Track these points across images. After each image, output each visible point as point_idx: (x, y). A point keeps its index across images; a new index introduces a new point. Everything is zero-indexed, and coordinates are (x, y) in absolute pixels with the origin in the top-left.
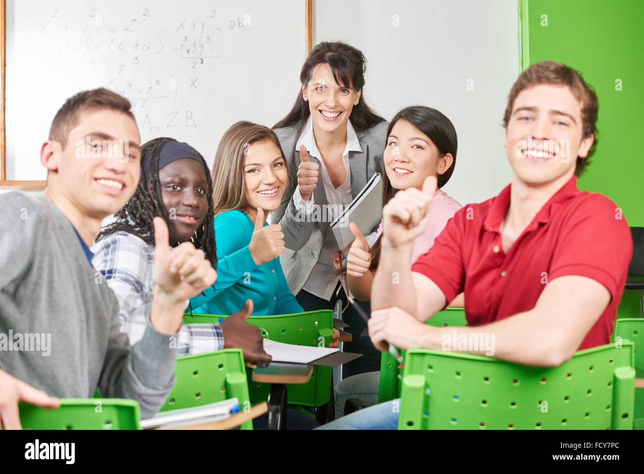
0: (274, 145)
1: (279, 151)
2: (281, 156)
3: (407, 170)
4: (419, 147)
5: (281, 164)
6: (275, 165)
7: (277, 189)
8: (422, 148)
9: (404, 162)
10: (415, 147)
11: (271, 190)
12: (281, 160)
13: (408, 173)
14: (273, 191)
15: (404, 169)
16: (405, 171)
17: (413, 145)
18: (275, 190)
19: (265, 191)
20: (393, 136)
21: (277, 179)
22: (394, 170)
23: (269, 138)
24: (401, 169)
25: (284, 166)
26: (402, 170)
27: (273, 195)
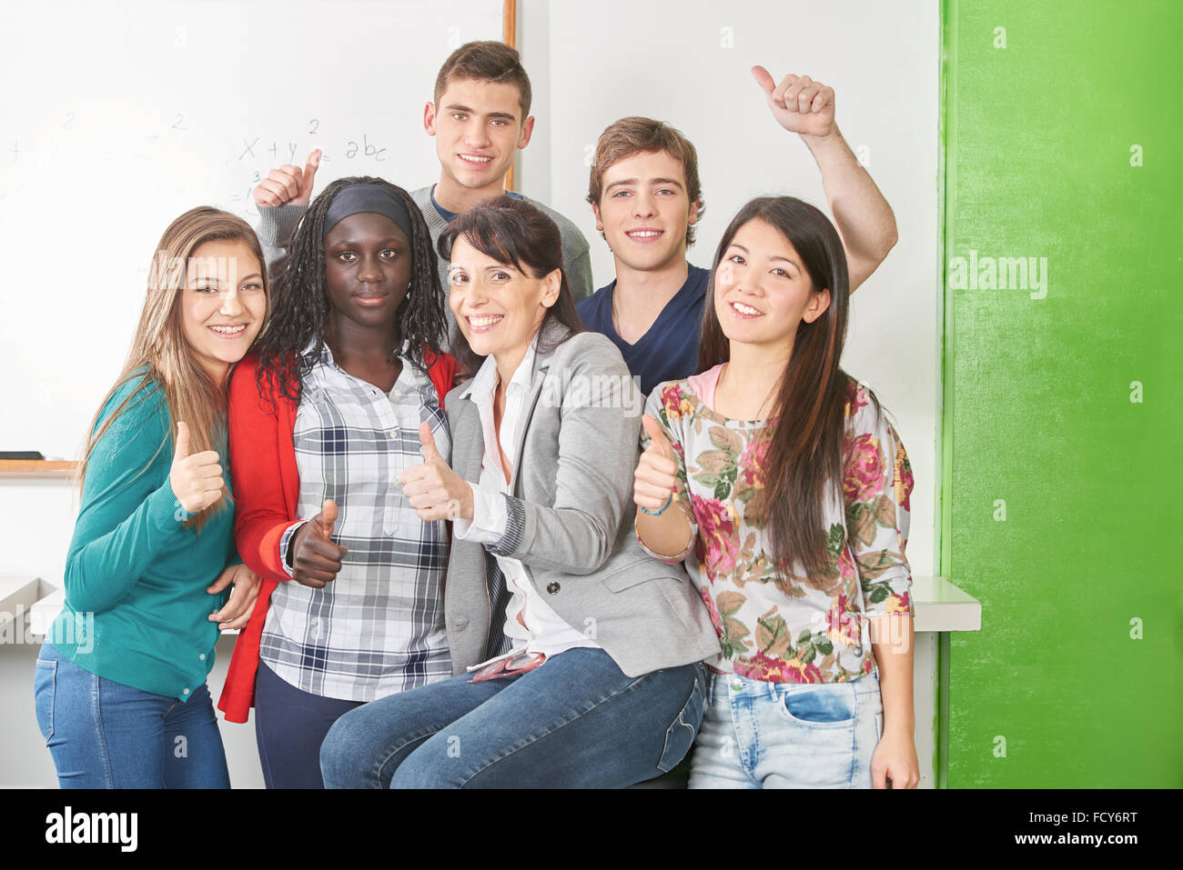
0: (251, 252)
1: (257, 263)
2: (260, 273)
3: (755, 309)
4: (782, 273)
5: (257, 286)
6: (248, 287)
7: (243, 327)
8: (788, 276)
9: (753, 295)
10: (776, 272)
11: (232, 327)
12: (258, 280)
13: (756, 316)
14: (235, 329)
15: (750, 306)
16: (752, 311)
17: (773, 267)
18: (239, 329)
19: (221, 326)
20: (735, 245)
21: (244, 310)
22: (732, 304)
23: (245, 238)
24: (746, 305)
25: (262, 291)
26: (747, 308)
27: (234, 335)
